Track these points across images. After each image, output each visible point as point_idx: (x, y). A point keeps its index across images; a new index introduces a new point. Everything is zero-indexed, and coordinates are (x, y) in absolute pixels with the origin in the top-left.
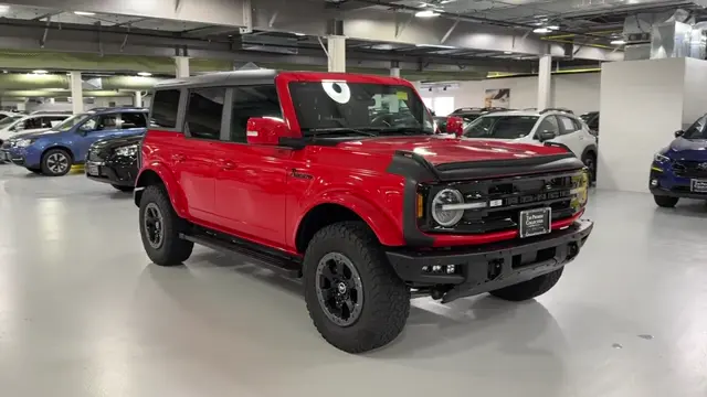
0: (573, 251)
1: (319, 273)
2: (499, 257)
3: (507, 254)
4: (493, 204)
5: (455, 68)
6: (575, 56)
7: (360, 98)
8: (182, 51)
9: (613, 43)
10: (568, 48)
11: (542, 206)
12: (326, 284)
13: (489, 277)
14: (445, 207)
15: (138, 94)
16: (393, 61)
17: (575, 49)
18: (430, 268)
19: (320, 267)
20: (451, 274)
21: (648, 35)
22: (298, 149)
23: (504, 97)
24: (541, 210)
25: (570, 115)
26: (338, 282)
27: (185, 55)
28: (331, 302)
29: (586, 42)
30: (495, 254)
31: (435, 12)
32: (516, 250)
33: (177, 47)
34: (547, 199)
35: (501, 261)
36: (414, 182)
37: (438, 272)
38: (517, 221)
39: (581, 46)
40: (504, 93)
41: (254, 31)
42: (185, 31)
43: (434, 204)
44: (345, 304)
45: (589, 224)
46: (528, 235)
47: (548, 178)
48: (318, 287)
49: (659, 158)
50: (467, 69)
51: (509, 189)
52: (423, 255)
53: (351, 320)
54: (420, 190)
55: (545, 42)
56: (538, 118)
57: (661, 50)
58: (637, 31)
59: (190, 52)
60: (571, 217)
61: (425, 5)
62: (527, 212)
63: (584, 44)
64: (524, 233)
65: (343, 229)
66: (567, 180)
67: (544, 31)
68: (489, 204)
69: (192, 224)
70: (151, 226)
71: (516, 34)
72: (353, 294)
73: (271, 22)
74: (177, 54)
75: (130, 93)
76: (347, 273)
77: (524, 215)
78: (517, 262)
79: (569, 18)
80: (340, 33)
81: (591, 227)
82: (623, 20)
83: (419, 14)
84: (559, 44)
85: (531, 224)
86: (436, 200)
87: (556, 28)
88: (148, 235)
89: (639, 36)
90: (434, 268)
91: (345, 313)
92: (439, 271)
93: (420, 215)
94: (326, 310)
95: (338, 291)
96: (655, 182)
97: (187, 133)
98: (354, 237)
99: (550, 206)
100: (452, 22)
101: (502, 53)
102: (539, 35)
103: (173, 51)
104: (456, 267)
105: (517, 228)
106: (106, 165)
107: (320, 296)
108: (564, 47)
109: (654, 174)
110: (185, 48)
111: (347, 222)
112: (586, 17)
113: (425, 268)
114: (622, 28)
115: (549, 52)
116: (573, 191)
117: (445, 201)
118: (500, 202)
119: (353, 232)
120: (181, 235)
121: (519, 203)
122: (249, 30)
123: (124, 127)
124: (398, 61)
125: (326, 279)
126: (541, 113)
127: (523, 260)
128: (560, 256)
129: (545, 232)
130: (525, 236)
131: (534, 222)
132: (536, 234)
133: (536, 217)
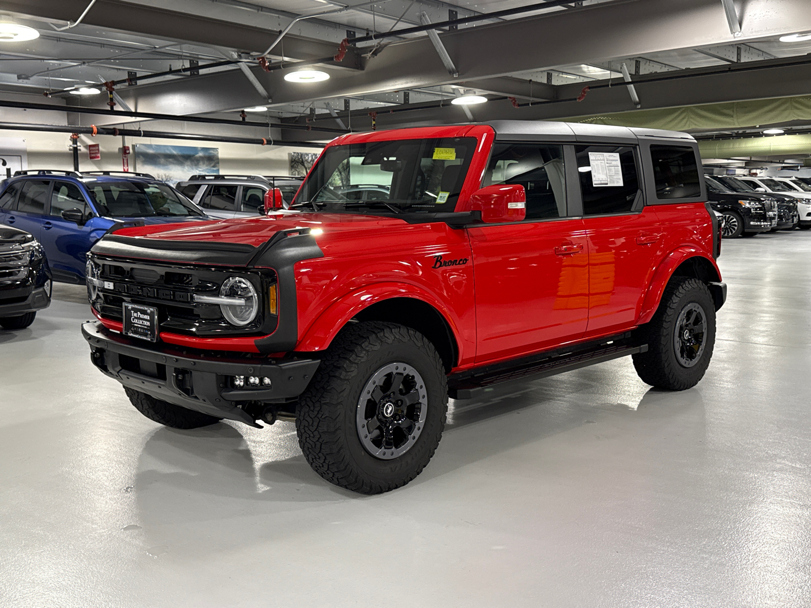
24: (146, 308)
34: (153, 298)
64: (127, 330)
77: (129, 307)
99: (156, 307)
105: (119, 321)
129: (149, 340)
130: (127, 334)
131: (141, 322)
132: (139, 337)
133: (142, 316)
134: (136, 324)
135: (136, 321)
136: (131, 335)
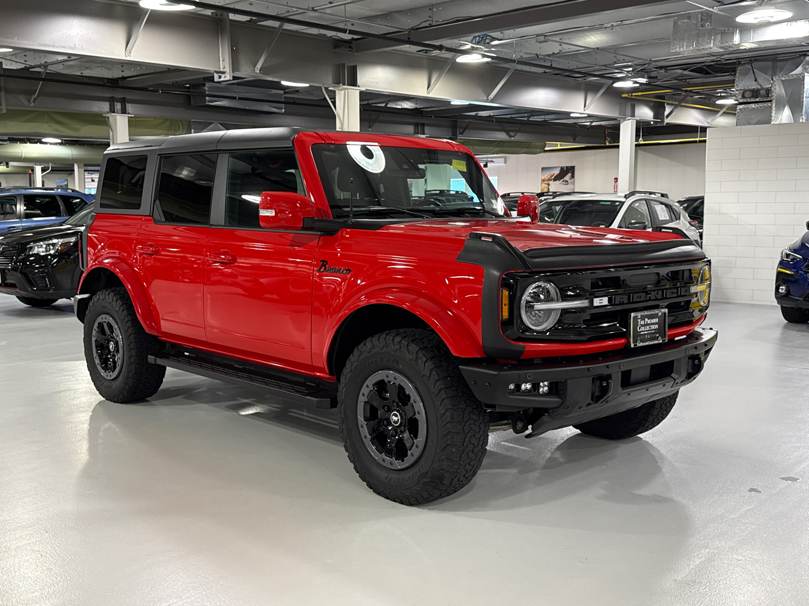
0: (695, 367)
1: (362, 399)
2: (605, 372)
3: (616, 368)
4: (597, 302)
5: (501, 136)
6: (667, 121)
7: (405, 167)
8: (118, 106)
9: (719, 102)
10: (658, 109)
11: (657, 307)
12: (372, 414)
13: (592, 398)
14: (538, 306)
15: (38, 169)
16: (416, 125)
17: (668, 110)
18: (518, 387)
19: (365, 390)
20: (545, 395)
21: (768, 91)
22: (329, 233)
23: (567, 177)
24: (656, 311)
25: (663, 200)
26: (390, 410)
27: (124, 111)
28: (380, 439)
29: (682, 101)
30: (600, 368)
31: (484, 56)
32: (626, 364)
33: (112, 101)
34: (662, 299)
35: (609, 377)
36: (496, 273)
37: (527, 392)
38: (627, 326)
39: (676, 106)
40: (567, 172)
41: (234, 78)
42: (124, 78)
43: (523, 303)
44: (401, 440)
45: (713, 333)
46: (640, 344)
47: (664, 271)
48: (361, 418)
49: (788, 256)
50: (519, 137)
51: (616, 282)
52: (509, 369)
53: (409, 461)
54: (505, 284)
55: (627, 100)
56: (622, 203)
57: (787, 112)
58: (754, 86)
59: (130, 107)
60: (691, 323)
61: (469, 46)
62: (639, 314)
63: (680, 103)
64: (635, 342)
65: (398, 339)
66: (686, 274)
67: (628, 84)
68: (592, 302)
69: (164, 343)
70: (102, 347)
71: (590, 89)
72: (412, 425)
73: (259, 66)
74: (112, 110)
75: (27, 168)
76: (403, 399)
77: (635, 318)
78: (627, 381)
79: (661, 68)
80: (353, 82)
81: (715, 337)
82: (733, 71)
83: (462, 59)
84: (646, 103)
85: (643, 330)
86: (526, 297)
87: (643, 80)
88: (97, 361)
89: (755, 93)
90: (523, 387)
91: (401, 451)
92: (529, 391)
93: (506, 314)
94: (372, 449)
95: (390, 424)
96: (782, 290)
97: (159, 215)
98: (414, 348)
99: (666, 307)
100: (506, 70)
101: (567, 115)
102: (621, 91)
103: (105, 107)
104: (551, 386)
105: (626, 335)
106: (14, 269)
107: (365, 431)
108: (652, 108)
109: (781, 278)
110: (123, 101)
111: (401, 330)
112: (685, 66)
113: (512, 387)
114: (733, 81)
115: (633, 115)
116: (693, 289)
117: (536, 297)
118: (605, 301)
119: (413, 341)
120: (151, 359)
121: (629, 303)
122: (227, 77)
123: (28, 216)
124: (423, 125)
125: (372, 407)
126: (626, 197)
127: (634, 377)
128: (679, 373)
129: (661, 341)
130: (637, 345)
131: (648, 328)
132: (650, 343)
133: (649, 322)
134: (643, 331)
135: (643, 329)
136: (642, 344)
